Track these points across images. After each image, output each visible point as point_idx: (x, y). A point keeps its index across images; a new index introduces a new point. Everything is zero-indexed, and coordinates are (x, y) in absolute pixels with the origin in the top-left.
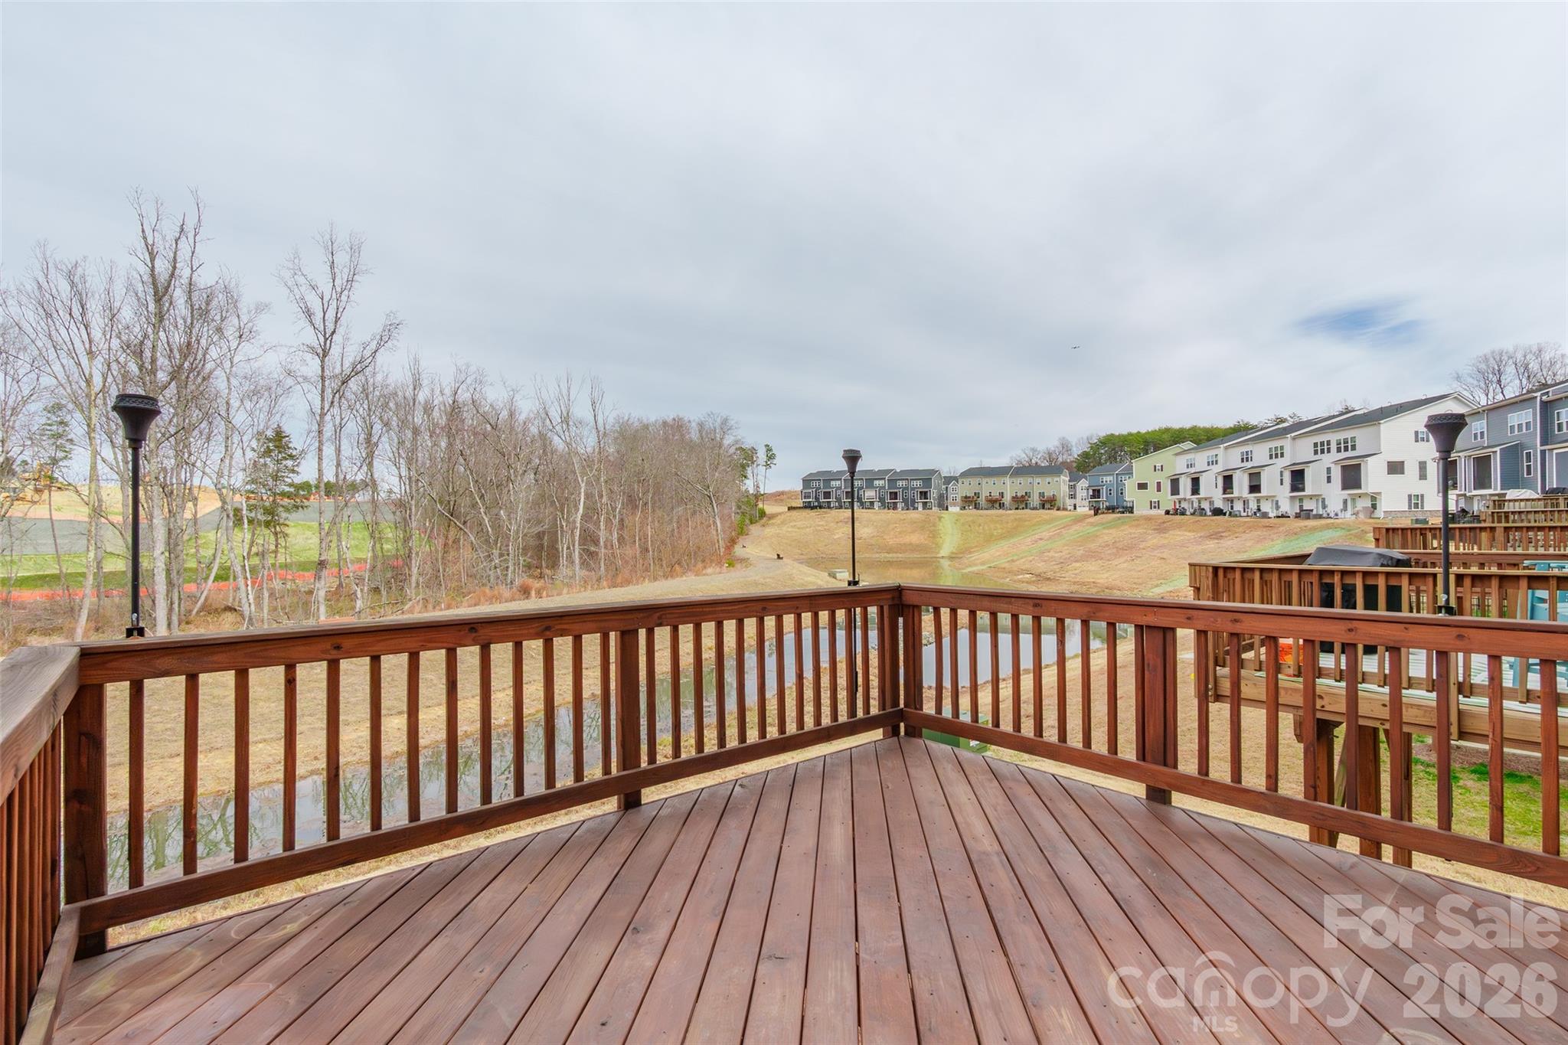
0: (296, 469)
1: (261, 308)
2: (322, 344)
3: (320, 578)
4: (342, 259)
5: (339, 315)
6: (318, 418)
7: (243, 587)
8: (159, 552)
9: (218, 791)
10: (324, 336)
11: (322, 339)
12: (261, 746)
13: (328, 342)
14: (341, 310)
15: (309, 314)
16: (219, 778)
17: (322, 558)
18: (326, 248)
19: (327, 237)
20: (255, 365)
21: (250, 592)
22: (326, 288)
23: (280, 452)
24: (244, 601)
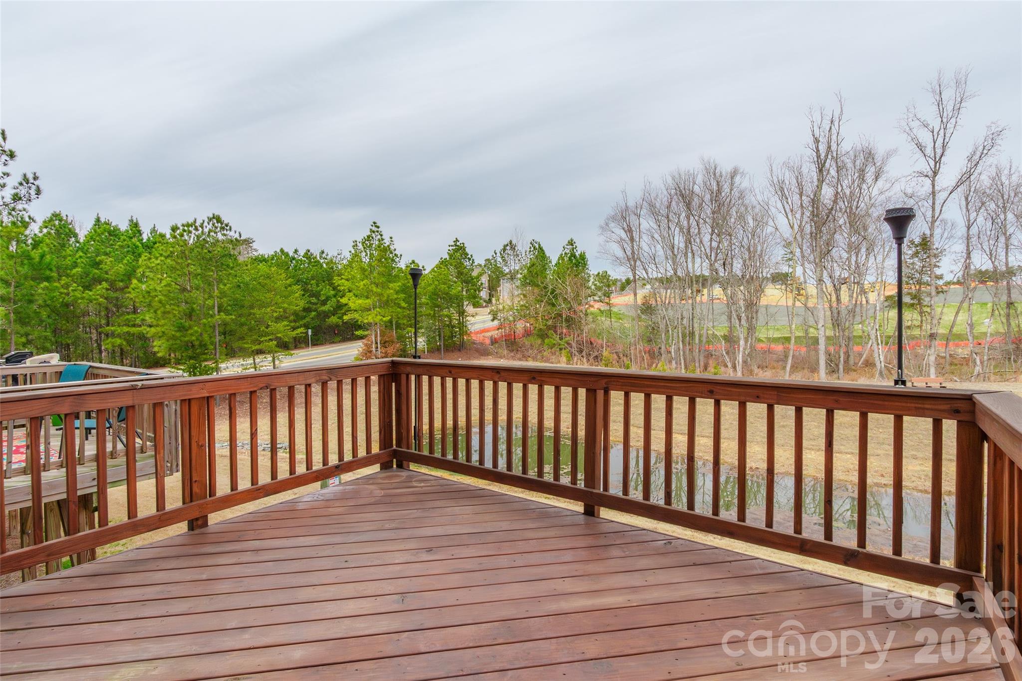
0: (937, 264)
1: (889, 155)
2: (933, 167)
3: (930, 346)
4: (949, 95)
5: (947, 140)
6: (930, 225)
7: (876, 350)
8: (821, 325)
9: (814, 476)
10: (935, 160)
11: (932, 163)
12: (849, 456)
13: (938, 164)
14: (948, 135)
15: (921, 147)
16: (817, 468)
17: (933, 332)
18: (934, 91)
19: (935, 83)
20: (887, 194)
21: (881, 353)
22: (936, 124)
23: (925, 253)
24: (877, 359)
